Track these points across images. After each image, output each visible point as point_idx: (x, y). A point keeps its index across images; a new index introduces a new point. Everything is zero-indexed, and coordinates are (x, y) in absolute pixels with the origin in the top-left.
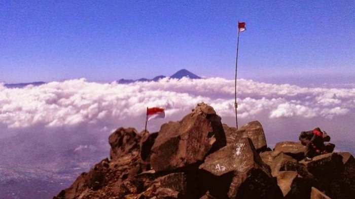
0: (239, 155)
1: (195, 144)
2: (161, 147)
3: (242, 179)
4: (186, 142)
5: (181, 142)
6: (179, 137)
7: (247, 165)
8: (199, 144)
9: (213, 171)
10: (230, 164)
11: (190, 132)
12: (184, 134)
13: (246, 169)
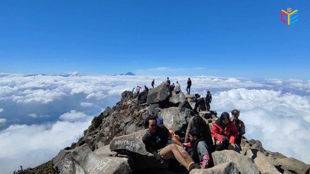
0: (181, 97)
1: (163, 94)
2: (151, 96)
3: (183, 104)
4: (159, 94)
5: (157, 94)
6: (157, 93)
7: (184, 100)
8: (164, 95)
9: (174, 102)
10: (179, 100)
11: (161, 91)
12: (159, 92)
13: (184, 102)
